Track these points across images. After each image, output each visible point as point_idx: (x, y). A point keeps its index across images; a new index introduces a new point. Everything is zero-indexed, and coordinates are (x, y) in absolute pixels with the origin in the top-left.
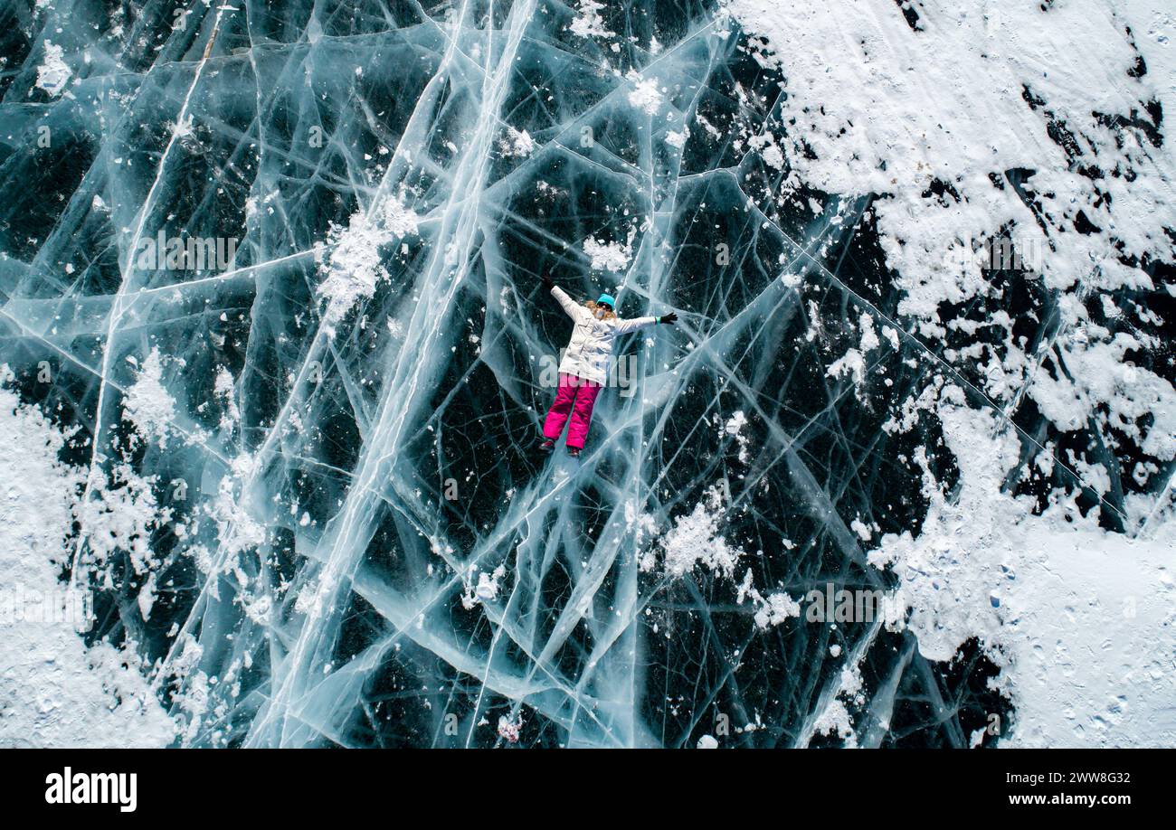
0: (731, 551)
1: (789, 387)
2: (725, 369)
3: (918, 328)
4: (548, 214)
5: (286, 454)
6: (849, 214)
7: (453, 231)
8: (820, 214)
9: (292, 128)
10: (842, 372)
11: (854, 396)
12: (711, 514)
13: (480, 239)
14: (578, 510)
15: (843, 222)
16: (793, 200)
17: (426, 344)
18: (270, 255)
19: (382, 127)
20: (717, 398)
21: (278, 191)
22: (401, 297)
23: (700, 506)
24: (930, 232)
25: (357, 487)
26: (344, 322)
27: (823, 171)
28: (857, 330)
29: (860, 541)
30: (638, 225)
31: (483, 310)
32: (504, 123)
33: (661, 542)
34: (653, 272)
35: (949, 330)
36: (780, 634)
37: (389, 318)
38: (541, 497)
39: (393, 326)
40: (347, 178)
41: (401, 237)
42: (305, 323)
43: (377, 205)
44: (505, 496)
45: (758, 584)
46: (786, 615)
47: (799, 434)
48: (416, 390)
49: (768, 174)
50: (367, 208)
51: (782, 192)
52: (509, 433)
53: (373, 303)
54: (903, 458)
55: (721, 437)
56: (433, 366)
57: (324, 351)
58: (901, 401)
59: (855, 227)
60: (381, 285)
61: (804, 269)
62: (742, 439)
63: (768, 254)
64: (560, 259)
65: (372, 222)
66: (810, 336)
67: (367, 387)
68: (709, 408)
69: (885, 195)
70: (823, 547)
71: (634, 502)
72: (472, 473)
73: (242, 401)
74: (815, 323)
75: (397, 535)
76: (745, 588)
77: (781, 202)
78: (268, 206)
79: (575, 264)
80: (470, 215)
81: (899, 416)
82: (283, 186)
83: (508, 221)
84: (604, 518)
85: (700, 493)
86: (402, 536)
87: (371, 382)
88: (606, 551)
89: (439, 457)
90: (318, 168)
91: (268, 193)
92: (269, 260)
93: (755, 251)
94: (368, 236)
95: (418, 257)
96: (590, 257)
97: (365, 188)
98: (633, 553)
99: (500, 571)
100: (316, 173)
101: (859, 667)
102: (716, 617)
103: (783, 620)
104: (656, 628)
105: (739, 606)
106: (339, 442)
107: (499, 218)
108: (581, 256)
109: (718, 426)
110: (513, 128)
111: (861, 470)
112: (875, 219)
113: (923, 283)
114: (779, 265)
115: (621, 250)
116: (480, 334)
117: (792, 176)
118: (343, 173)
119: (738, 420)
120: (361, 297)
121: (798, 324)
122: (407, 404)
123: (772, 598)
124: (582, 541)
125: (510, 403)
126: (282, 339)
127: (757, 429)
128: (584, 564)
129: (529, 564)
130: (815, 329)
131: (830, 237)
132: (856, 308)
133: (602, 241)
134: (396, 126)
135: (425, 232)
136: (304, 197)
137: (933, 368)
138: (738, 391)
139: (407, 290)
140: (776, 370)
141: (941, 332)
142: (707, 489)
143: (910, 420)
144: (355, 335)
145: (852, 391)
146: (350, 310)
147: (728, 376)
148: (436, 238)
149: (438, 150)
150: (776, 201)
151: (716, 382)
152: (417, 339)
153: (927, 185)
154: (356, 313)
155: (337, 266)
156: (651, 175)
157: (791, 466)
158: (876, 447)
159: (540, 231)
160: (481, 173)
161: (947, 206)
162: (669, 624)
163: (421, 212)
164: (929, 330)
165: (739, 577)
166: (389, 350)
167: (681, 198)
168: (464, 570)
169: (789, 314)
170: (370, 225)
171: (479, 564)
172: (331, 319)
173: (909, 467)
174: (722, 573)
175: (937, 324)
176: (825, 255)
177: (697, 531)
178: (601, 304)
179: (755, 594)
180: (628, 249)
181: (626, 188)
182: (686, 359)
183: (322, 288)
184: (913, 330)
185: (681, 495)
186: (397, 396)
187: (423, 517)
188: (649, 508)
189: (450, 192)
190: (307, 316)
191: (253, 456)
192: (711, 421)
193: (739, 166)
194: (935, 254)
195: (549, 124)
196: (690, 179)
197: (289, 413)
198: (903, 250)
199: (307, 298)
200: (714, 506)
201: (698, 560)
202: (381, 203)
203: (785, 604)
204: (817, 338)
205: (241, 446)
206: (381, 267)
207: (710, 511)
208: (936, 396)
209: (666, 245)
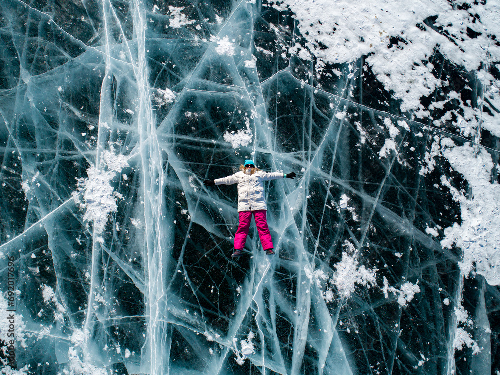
0: (371, 272)
1: (364, 172)
3: (415, 116)
4: (198, 129)
5: (102, 320)
6: (356, 71)
7: (148, 158)
8: (341, 76)
9: (33, 134)
10: (386, 153)
11: (399, 164)
12: (352, 256)
13: (165, 157)
14: (279, 283)
15: (355, 76)
16: (324, 74)
17: (159, 225)
18: (48, 210)
19: (86, 115)
20: (329, 192)
21: (39, 173)
22: (134, 205)
23: (344, 254)
24: (401, 65)
25: (151, 322)
26: (106, 231)
27: (334, 53)
28: (385, 128)
29: (434, 238)
30: (249, 116)
31: (183, 194)
32: (154, 89)
33: (332, 282)
34: (267, 139)
35: (431, 111)
36: (414, 305)
37: (131, 219)
38: (256, 285)
39: (135, 223)
40: (77, 150)
41: (120, 172)
42: (84, 241)
43: (100, 159)
44: (237, 292)
45: (392, 283)
46: (413, 294)
47: (379, 194)
48: (163, 253)
49: (306, 65)
50: (94, 163)
51: (317, 71)
52: (224, 256)
53: (119, 214)
54: (437, 186)
55: (339, 212)
56: (168, 236)
57: (101, 252)
58: (423, 156)
59: (362, 76)
60: (119, 203)
61: (345, 107)
62: (351, 209)
63: (323, 106)
64: (214, 150)
65: (101, 169)
66: (363, 141)
67: (134, 263)
68: (327, 199)
69: (370, 54)
70: (416, 250)
71: (309, 266)
72: (213, 287)
73: (63, 300)
74: (363, 133)
75: (184, 340)
76: (386, 289)
77: (319, 77)
78: (36, 183)
79: (223, 150)
81: (426, 165)
82: (41, 169)
83: (178, 141)
84: (295, 282)
85: (341, 247)
86: (187, 339)
87: (135, 259)
88: (304, 299)
89: (191, 286)
90: (57, 151)
91: (33, 175)
92: (49, 213)
93: (316, 108)
94: (101, 178)
95: (135, 179)
96: (230, 143)
97: (90, 152)
98: (319, 294)
99: (251, 336)
100: (57, 154)
101: (462, 305)
102: (378, 310)
103: (413, 297)
104: (349, 331)
105: (387, 300)
106: (130, 300)
107: (171, 141)
108: (225, 144)
109: (335, 207)
110: (160, 89)
111: (419, 200)
112: (370, 68)
113: (408, 92)
114: (332, 110)
115: (246, 133)
116: (186, 208)
117: (319, 63)
118: (74, 149)
119: (345, 199)
120: (110, 213)
121: (354, 137)
122: (161, 263)
124: (289, 299)
125: (219, 240)
126: (74, 255)
127: (356, 201)
128: (296, 312)
129: (265, 325)
130: (364, 136)
131: (351, 86)
132: (380, 117)
133: (233, 132)
134: (94, 113)
135: (133, 164)
136: (55, 170)
137: (431, 133)
139: (135, 200)
140: (352, 165)
141: (427, 114)
142: (344, 243)
143: (432, 165)
145: (396, 161)
146: (107, 223)
147: (329, 178)
148: (141, 165)
149: (123, 116)
150: (316, 78)
151: (324, 184)
152: (152, 224)
153: (388, 41)
154: (111, 224)
155: (90, 202)
156: (245, 88)
157: (381, 214)
158: (421, 185)
159: (197, 140)
160: (152, 121)
161: (403, 49)
162: (354, 325)
163: (126, 154)
164: (422, 114)
165: (381, 284)
166: (138, 237)
167: (266, 94)
168: (230, 343)
169: (347, 134)
170: (100, 171)
171: (237, 337)
172: (98, 233)
173: (441, 189)
174: (371, 285)
175: (424, 110)
176: (353, 96)
177: (348, 268)
178: (247, 166)
179: (393, 289)
180: (249, 131)
181: (234, 99)
182: (304, 178)
183: (86, 218)
184: (413, 118)
185: (331, 252)
186: (153, 261)
187: (195, 323)
188: (317, 267)
190: (83, 237)
191: (82, 330)
192: (331, 206)
193: (290, 66)
194: (407, 75)
195: (178, 81)
196: (266, 82)
197: (94, 296)
198: (391, 79)
199: (79, 226)
200: (352, 251)
201: (356, 284)
202: (102, 157)
203: (411, 288)
204: (367, 140)
205: (72, 327)
206: (115, 193)
207: (351, 255)
208: (439, 147)
209: (268, 121)
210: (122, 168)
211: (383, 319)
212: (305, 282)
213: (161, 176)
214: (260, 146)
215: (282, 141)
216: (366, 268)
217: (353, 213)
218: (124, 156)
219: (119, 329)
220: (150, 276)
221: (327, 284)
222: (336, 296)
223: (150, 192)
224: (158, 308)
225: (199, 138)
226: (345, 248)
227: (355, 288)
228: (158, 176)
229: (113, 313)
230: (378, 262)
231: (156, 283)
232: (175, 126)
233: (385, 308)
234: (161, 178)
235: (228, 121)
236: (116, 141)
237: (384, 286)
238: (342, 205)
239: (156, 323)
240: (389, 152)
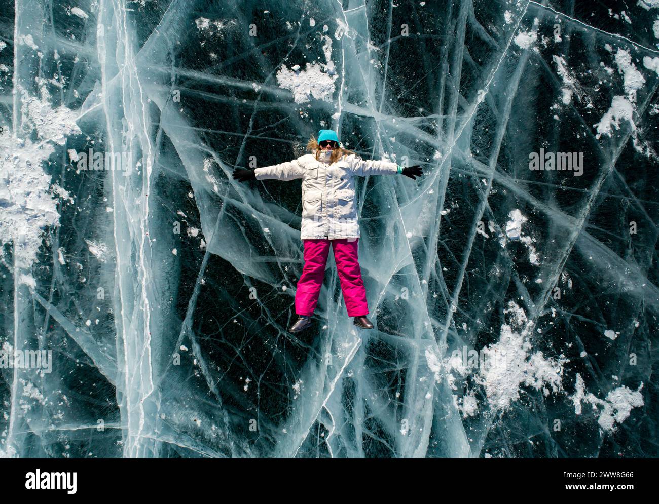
0: (553, 363)
2: (480, 166)
4: (223, 57)
7: (121, 115)
10: (613, 126)
13: (155, 114)
17: (142, 257)
23: (505, 328)
28: (616, 72)
31: (191, 195)
37: (88, 242)
38: (332, 379)
39: (96, 249)
41: (63, 143)
44: (293, 391)
48: (151, 312)
55: (503, 245)
60: (62, 207)
62: (527, 240)
64: (256, 104)
66: (567, 98)
71: (433, 348)
72: (248, 380)
76: (579, 397)
79: (275, 105)
80: (132, 88)
83: (181, 81)
96: (289, 91)
107: (167, 81)
108: (278, 93)
115: (322, 71)
116: (197, 224)
119: (516, 220)
120: (46, 229)
122: (147, 331)
123: (611, 396)
130: (569, 87)
132: (608, 47)
133: (296, 67)
138: (507, 189)
142: (507, 307)
144: (58, 275)
152: (130, 254)
154: (49, 249)
159: (221, 80)
163: (75, 105)
165: (570, 387)
174: (551, 389)
178: (324, 144)
179: (592, 398)
180: (330, 66)
186: (132, 326)
189: (100, 68)
200: (520, 323)
204: (574, 97)
206: (54, 187)
207: (517, 330)
209: (370, 46)
210: (65, 135)
211: (565, 450)
212: (424, 378)
213: (147, 156)
214: (351, 100)
215: (398, 91)
216: (544, 356)
217: (531, 248)
218: (69, 110)
219: (71, 448)
220: (126, 353)
221: (466, 382)
222: (483, 405)
223: (125, 189)
224: (143, 413)
225: (225, 77)
226: (508, 316)
227: (519, 392)
228: (140, 155)
229: (58, 419)
230: (570, 345)
231: (139, 368)
232: (175, 48)
233: (572, 433)
234: (146, 160)
235: (286, 42)
236: (52, 78)
237: (576, 391)
238: (509, 231)
239: (139, 440)
240: (616, 124)
